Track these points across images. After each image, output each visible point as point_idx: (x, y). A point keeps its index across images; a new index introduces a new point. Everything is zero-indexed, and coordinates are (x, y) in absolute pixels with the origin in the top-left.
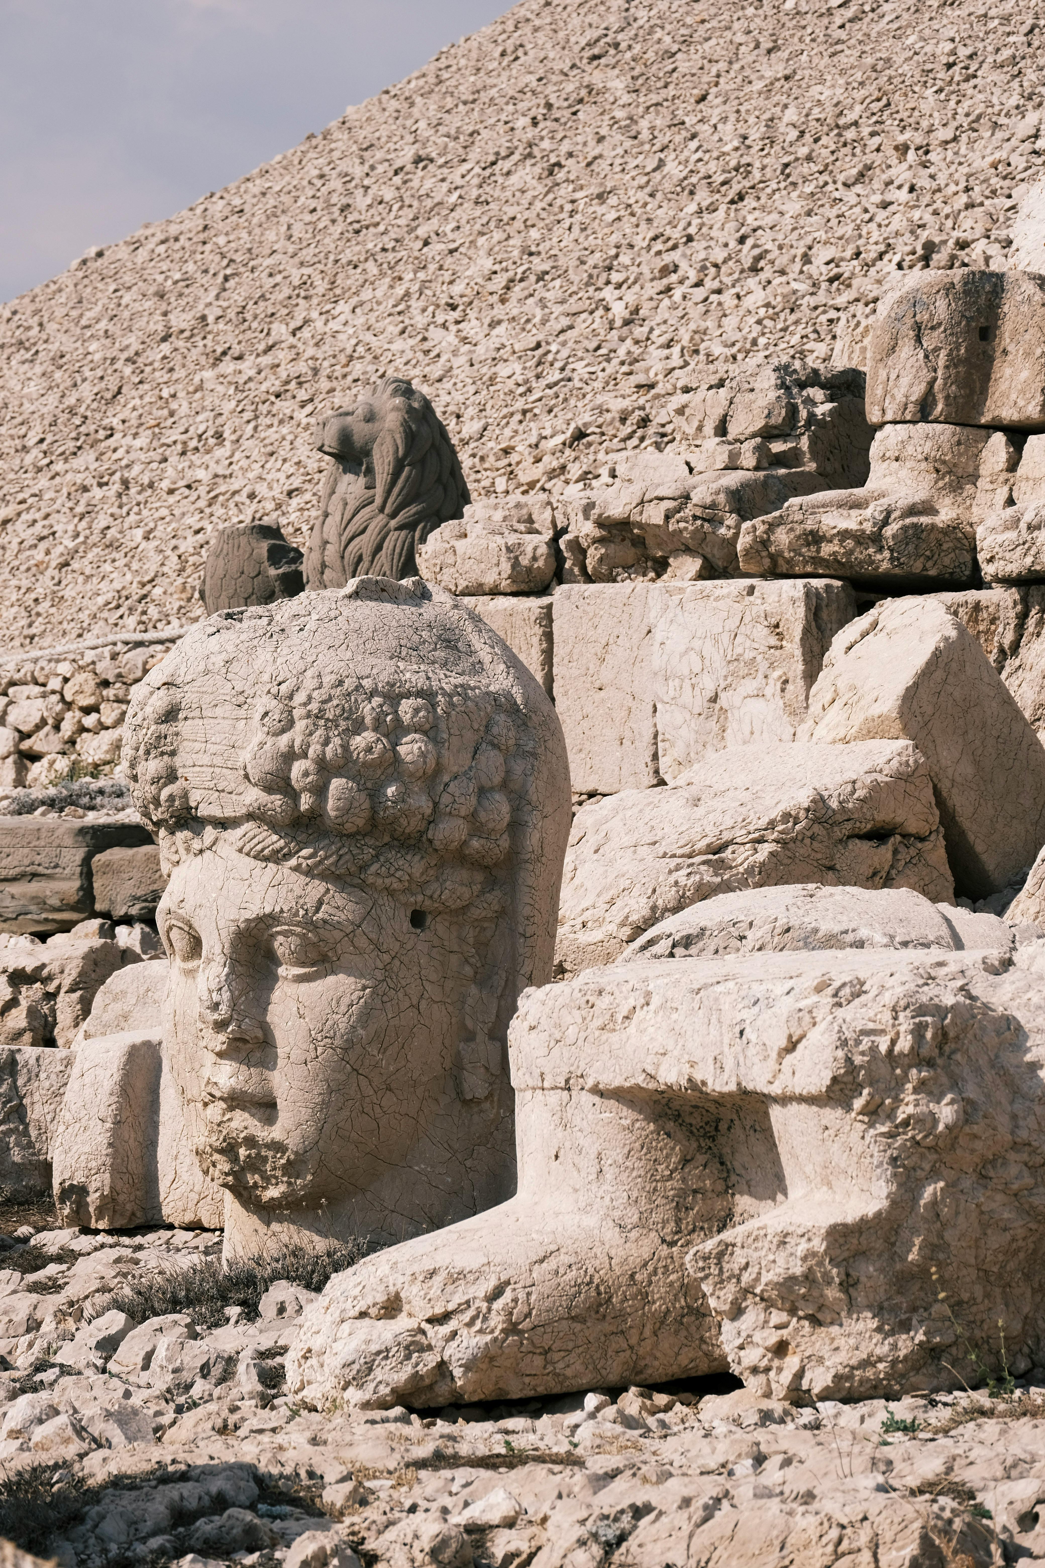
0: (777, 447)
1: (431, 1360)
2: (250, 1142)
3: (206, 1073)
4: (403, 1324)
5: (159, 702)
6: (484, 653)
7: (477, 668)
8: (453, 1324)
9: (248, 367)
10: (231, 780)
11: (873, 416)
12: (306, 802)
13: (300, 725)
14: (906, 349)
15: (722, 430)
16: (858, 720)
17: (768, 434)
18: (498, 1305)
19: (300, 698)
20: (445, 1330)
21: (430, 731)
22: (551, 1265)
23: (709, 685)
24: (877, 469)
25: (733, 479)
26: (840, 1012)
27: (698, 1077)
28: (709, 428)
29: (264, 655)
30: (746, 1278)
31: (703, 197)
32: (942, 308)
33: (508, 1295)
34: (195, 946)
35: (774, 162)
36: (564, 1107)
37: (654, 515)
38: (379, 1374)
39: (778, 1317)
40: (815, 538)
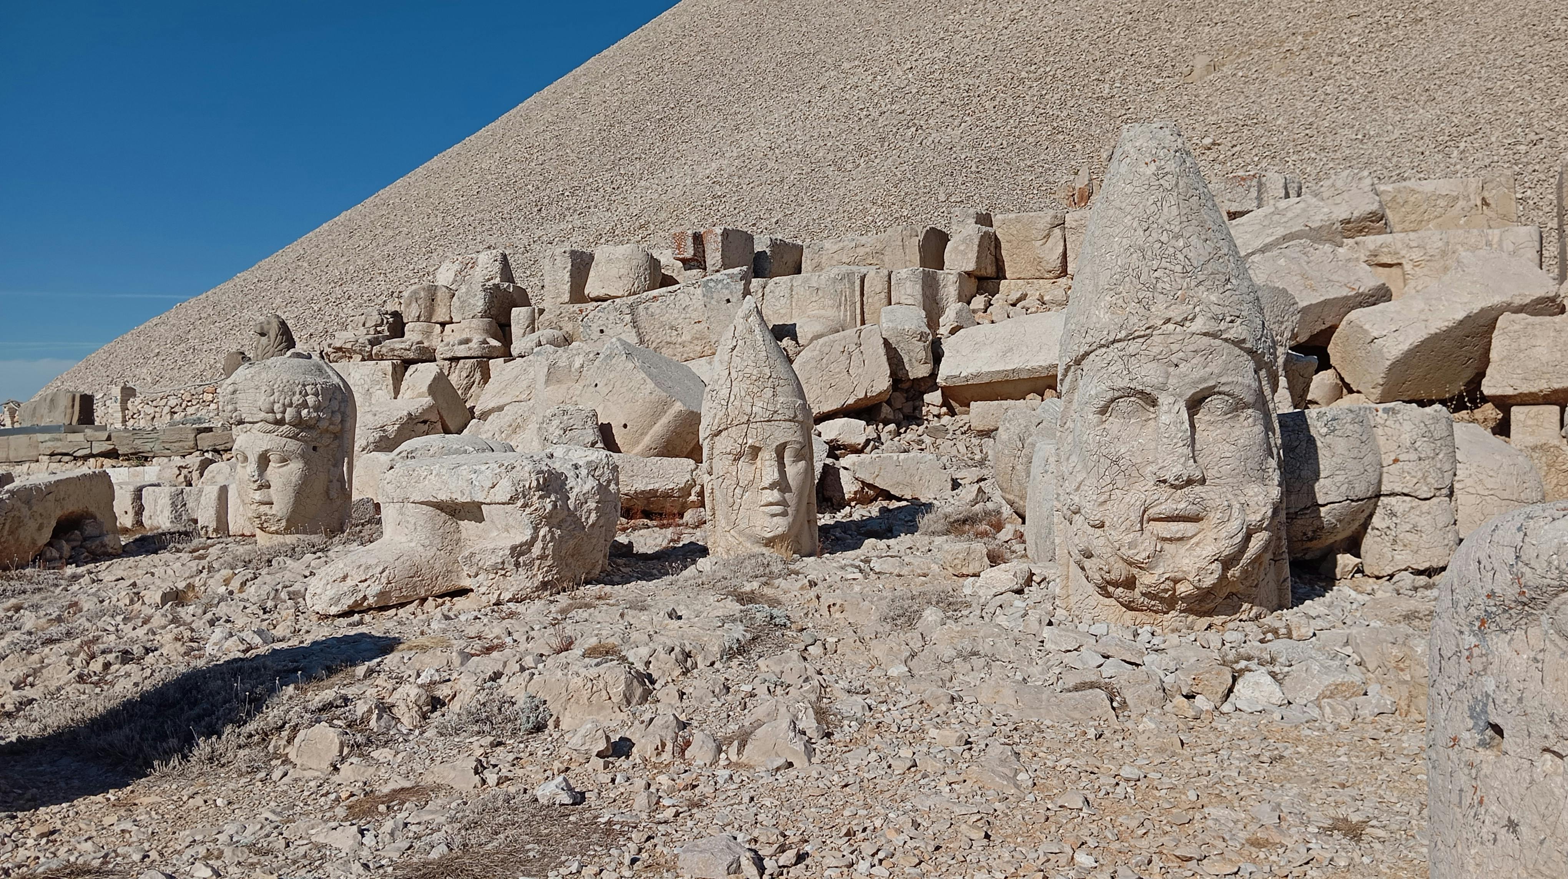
0: (379, 329)
1: (361, 595)
2: (266, 515)
3: (251, 495)
4: (349, 582)
5: (231, 389)
6: (331, 373)
7: (329, 377)
8: (368, 582)
9: (222, 324)
10: (255, 410)
11: (405, 321)
12: (279, 416)
13: (276, 394)
14: (414, 304)
15: (364, 325)
16: (416, 393)
17: (376, 326)
18: (384, 574)
19: (276, 386)
20: (366, 584)
21: (316, 394)
22: (401, 560)
23: (366, 387)
24: (407, 333)
25: (369, 337)
26: (509, 474)
27: (454, 497)
28: (360, 325)
29: (264, 375)
30: (480, 564)
31: (333, 285)
32: (422, 294)
33: (387, 571)
34: (246, 459)
35: (349, 277)
36: (402, 508)
37: (349, 346)
38: (343, 601)
39: (491, 576)
40: (393, 350)
